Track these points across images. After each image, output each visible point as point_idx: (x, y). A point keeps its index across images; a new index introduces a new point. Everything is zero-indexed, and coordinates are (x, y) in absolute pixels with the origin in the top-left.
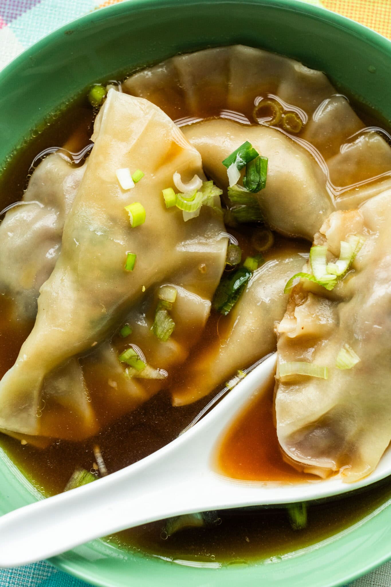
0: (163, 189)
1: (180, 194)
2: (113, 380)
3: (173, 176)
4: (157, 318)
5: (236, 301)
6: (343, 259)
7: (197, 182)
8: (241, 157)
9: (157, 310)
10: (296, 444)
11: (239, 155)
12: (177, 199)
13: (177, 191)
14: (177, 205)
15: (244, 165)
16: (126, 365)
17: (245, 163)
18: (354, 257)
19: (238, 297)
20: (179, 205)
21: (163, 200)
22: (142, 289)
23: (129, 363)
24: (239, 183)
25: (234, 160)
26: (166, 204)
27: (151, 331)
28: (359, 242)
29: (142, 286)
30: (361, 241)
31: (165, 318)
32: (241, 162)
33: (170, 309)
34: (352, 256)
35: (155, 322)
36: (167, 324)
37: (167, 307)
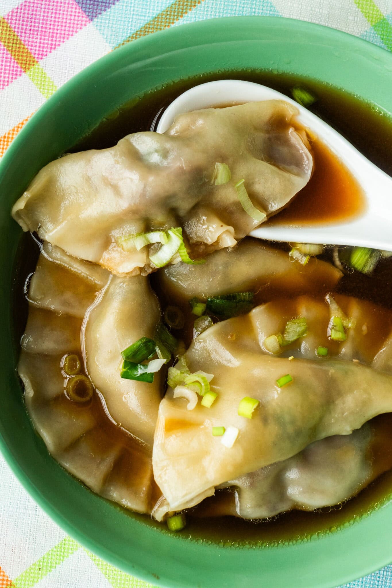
0: (207, 408)
1: (200, 394)
2: (362, 331)
3: (192, 410)
4: (294, 338)
5: (237, 294)
6: (147, 240)
7: (179, 391)
8: (138, 372)
9: (290, 343)
10: (300, 168)
11: (138, 374)
12: (206, 393)
13: (200, 398)
14: (209, 389)
15: (141, 365)
16: (345, 330)
17: (139, 365)
18: (140, 234)
19: (232, 295)
20: (208, 388)
21: (216, 401)
22: (293, 359)
23: (342, 330)
24: (157, 357)
25: (144, 376)
26: (215, 397)
27: (307, 334)
28: (125, 240)
29: (290, 361)
30: (123, 239)
31: (289, 333)
32: (141, 368)
33: (280, 334)
34: (140, 235)
35: (298, 337)
36: (292, 328)
37: (281, 338)
